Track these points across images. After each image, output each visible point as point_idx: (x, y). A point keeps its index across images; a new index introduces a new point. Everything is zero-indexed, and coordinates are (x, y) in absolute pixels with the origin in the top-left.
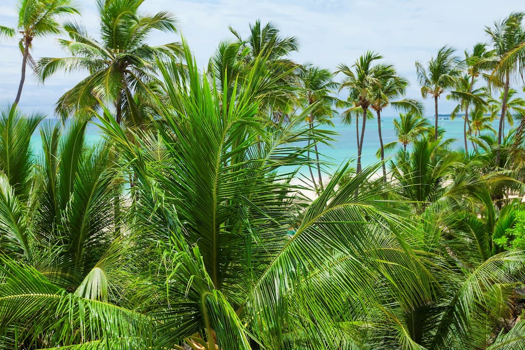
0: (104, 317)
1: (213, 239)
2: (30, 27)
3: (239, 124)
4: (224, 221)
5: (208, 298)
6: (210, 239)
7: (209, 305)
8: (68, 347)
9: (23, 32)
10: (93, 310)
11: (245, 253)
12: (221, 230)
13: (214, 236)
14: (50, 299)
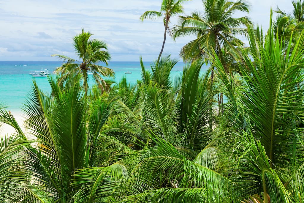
0: (206, 176)
1: (271, 137)
2: (169, 11)
3: (296, 67)
4: (278, 127)
5: (266, 173)
6: (269, 138)
7: (266, 178)
8: (185, 189)
9: (165, 14)
10: (200, 171)
11: (292, 149)
12: (276, 133)
13: (272, 135)
14: (178, 161)
